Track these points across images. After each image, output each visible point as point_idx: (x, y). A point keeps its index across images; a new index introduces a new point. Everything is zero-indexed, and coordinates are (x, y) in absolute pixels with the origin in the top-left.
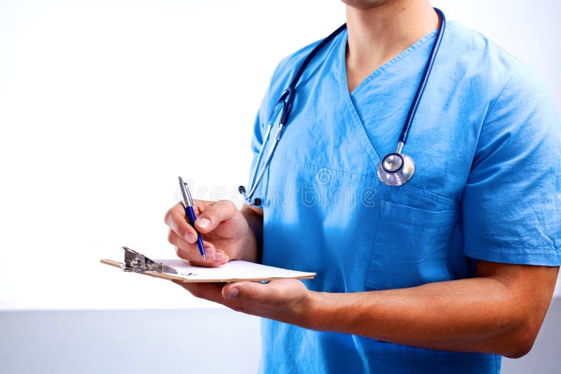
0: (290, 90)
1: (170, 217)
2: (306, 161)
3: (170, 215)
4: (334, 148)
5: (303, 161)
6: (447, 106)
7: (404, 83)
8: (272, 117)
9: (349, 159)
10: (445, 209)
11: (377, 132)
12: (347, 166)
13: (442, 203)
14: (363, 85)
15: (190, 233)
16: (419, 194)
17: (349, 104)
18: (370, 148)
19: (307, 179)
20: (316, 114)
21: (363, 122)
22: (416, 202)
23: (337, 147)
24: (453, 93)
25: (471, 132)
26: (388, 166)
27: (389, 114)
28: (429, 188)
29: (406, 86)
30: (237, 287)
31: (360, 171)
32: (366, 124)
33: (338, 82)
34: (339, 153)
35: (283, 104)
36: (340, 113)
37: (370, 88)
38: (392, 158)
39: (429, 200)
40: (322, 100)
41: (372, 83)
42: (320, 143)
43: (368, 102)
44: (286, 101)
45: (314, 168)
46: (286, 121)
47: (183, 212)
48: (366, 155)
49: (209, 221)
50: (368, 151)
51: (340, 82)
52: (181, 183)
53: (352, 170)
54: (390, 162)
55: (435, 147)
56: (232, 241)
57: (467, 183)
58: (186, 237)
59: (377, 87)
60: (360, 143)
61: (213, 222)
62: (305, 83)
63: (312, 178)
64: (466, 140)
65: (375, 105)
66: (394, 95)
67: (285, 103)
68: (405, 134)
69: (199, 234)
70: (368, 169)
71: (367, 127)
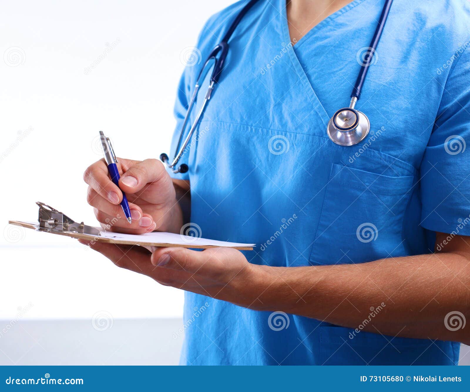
0: (222, 45)
1: (90, 175)
2: (242, 121)
3: (90, 172)
4: (275, 106)
5: (239, 120)
6: (405, 58)
7: (356, 34)
8: (200, 77)
9: (293, 118)
10: (403, 175)
11: (326, 86)
12: (290, 125)
13: (400, 167)
14: (308, 35)
15: (114, 192)
16: (374, 156)
17: (292, 57)
18: (318, 105)
19: (243, 141)
20: (254, 69)
21: (309, 77)
22: (369, 165)
23: (278, 105)
24: (412, 45)
25: (434, 87)
26: (340, 123)
27: (340, 68)
28: (385, 149)
29: (358, 37)
30: (168, 253)
31: (306, 130)
32: (313, 78)
33: (278, 34)
34: (281, 112)
35: (214, 61)
36: (282, 67)
37: (317, 39)
38: (345, 113)
39: (386, 163)
40: (260, 55)
41: (319, 34)
42: (258, 100)
43: (315, 55)
44: (218, 57)
45: (252, 129)
46: (217, 77)
47: (106, 169)
48: (312, 112)
49: (135, 180)
50: (316, 108)
51: (281, 34)
52: (102, 139)
53: (296, 129)
54: (342, 118)
55: (393, 103)
56: (159, 207)
57: (428, 145)
58: (110, 196)
59: (326, 38)
60: (306, 100)
61: (140, 181)
62: (238, 38)
63: (248, 140)
64: (428, 95)
65: (322, 57)
66: (346, 47)
67: (216, 60)
68: (359, 88)
69: (124, 193)
70: (315, 128)
71: (314, 82)
